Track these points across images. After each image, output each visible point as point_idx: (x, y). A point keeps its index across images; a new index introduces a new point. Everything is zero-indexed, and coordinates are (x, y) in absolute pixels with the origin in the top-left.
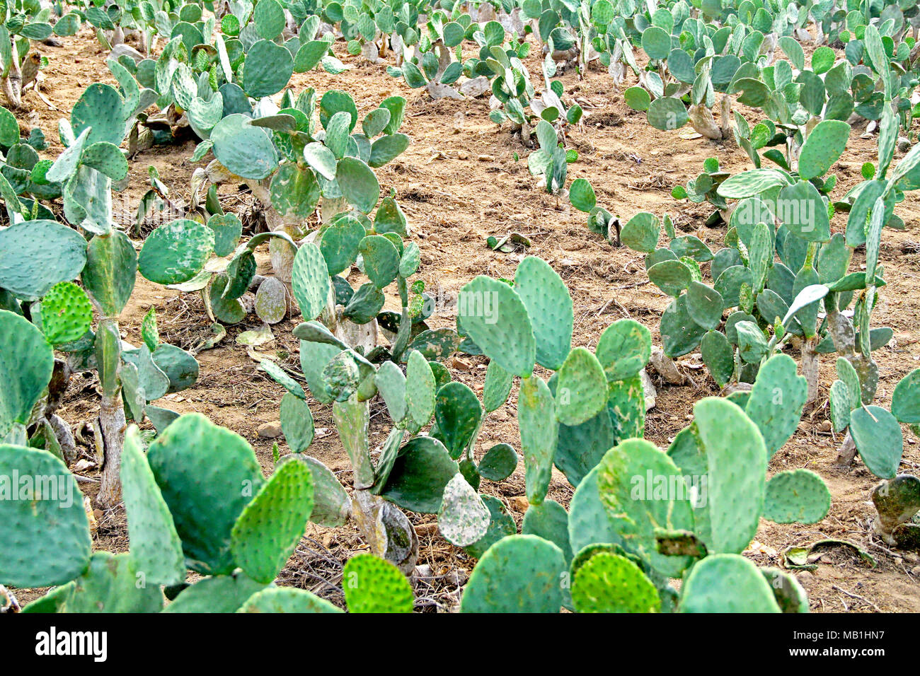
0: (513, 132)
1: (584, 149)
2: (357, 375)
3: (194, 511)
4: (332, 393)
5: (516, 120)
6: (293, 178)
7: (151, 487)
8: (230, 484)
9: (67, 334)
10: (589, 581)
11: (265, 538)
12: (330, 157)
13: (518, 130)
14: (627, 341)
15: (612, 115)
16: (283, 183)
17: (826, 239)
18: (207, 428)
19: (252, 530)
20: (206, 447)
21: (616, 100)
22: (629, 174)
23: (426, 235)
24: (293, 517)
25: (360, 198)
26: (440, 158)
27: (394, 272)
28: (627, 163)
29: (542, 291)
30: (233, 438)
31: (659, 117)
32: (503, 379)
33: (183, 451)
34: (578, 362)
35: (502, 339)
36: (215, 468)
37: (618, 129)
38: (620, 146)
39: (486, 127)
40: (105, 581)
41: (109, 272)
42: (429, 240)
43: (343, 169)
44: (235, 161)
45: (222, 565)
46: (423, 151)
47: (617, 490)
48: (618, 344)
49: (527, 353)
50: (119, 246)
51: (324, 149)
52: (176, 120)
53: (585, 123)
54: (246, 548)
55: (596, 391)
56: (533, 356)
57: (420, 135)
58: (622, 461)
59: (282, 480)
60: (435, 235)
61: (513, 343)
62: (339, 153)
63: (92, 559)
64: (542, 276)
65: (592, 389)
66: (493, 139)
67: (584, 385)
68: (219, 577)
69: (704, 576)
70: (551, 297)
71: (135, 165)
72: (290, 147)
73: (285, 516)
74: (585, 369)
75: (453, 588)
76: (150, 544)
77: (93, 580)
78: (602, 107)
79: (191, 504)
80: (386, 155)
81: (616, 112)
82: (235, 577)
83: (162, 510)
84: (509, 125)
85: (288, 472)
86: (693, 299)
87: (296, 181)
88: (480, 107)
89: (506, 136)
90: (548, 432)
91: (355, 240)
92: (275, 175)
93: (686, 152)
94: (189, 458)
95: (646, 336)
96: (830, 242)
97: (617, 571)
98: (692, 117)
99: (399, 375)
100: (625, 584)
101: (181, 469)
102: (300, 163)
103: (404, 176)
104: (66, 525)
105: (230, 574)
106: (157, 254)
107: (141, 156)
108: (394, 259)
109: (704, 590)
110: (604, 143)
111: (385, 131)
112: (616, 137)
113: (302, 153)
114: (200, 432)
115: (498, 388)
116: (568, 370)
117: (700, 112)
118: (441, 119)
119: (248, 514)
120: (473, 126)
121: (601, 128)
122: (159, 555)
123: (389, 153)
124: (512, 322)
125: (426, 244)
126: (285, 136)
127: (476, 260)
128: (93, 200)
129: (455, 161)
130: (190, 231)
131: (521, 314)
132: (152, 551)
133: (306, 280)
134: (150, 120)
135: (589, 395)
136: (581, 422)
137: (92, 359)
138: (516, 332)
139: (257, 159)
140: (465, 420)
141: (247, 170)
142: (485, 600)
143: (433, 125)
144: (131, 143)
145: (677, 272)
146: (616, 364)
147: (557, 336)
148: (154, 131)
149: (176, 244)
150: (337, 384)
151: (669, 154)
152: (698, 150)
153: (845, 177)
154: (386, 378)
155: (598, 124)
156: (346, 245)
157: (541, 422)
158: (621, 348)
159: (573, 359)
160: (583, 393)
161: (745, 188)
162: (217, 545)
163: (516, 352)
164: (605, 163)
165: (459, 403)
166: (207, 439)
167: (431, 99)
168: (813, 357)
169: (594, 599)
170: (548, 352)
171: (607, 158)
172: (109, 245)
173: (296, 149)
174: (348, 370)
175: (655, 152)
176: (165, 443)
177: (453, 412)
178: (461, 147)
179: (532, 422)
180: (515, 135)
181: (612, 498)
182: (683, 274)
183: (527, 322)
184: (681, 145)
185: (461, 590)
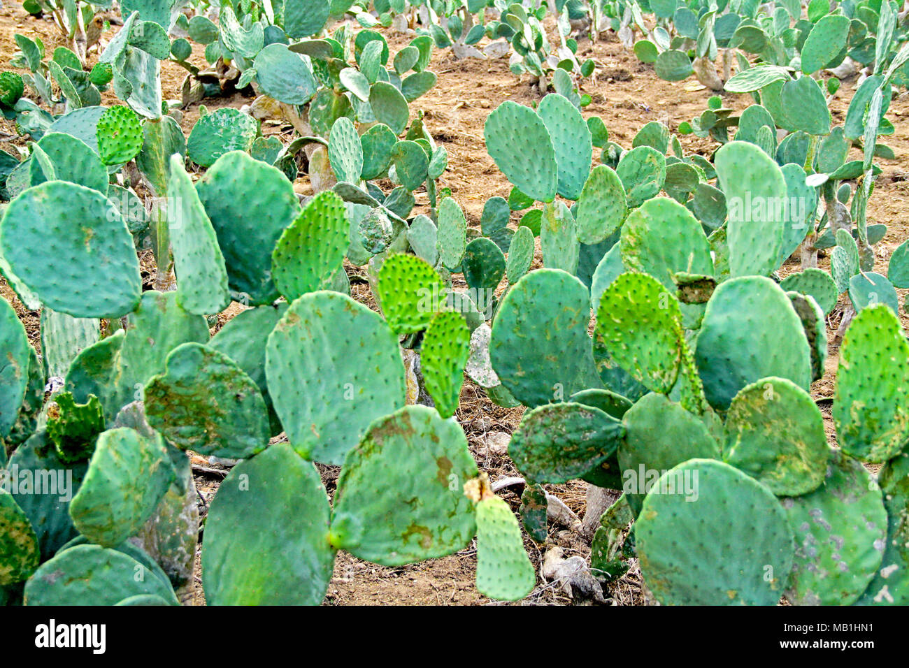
0: (531, 85)
1: (598, 99)
2: (391, 230)
3: (237, 245)
4: (368, 244)
5: (534, 73)
6: (330, 103)
7: (196, 203)
8: (270, 217)
9: (120, 156)
10: (613, 302)
11: (304, 267)
12: (364, 82)
13: (537, 83)
14: (643, 168)
15: (622, 71)
16: (321, 108)
17: (826, 132)
18: (248, 163)
19: (290, 255)
20: (247, 181)
21: (625, 60)
22: (639, 120)
23: (452, 169)
24: (330, 249)
25: (392, 121)
26: (464, 107)
27: (424, 175)
28: (636, 111)
29: (562, 126)
30: (273, 172)
31: (665, 68)
32: (525, 253)
33: (225, 187)
34: (598, 181)
35: (526, 166)
36: (256, 202)
37: (627, 83)
38: (629, 97)
39: (505, 82)
40: (155, 318)
41: (160, 155)
42: (455, 173)
43: (375, 93)
44: (278, 87)
45: (264, 295)
46: (450, 102)
47: (639, 252)
48: (635, 171)
49: (550, 178)
50: (169, 131)
51: (358, 74)
52: (224, 72)
53: (598, 78)
54: (286, 274)
55: (616, 207)
56: (555, 184)
57: (445, 89)
58: (644, 220)
59: (319, 208)
60: (461, 169)
61: (537, 168)
62: (371, 78)
63: (142, 297)
64: (563, 111)
65: (612, 207)
66: (513, 91)
67: (604, 203)
68: (261, 306)
69: (724, 297)
70: (570, 132)
71: (187, 114)
72: (327, 74)
73: (323, 247)
74: (605, 187)
75: (479, 433)
76: (196, 275)
77: (144, 317)
78: (613, 65)
79: (234, 238)
80: (415, 91)
81: (626, 69)
82: (276, 306)
83: (206, 225)
84: (528, 78)
85: (325, 201)
86: (700, 201)
87: (333, 105)
88: (501, 65)
89: (525, 88)
90: (570, 251)
91: (387, 147)
92: (314, 101)
93: (691, 102)
94: (232, 193)
95: (661, 161)
96: (829, 135)
97: (640, 289)
98: (696, 69)
99: (431, 225)
100: (649, 301)
101: (224, 205)
102: (337, 89)
103: (432, 121)
104: (117, 263)
105: (272, 304)
106: (205, 139)
107: (193, 107)
108: (423, 162)
109: (725, 310)
110: (614, 95)
111: (414, 69)
112: (626, 90)
113: (338, 79)
114: (240, 169)
115: (520, 261)
116: (588, 190)
117: (703, 65)
118: (465, 76)
119: (288, 236)
120: (493, 81)
121: (612, 82)
122: (205, 286)
123: (418, 89)
124: (536, 147)
125: (452, 175)
126: (323, 64)
127: (498, 189)
128: (144, 86)
129: (478, 109)
130: (234, 118)
131: (545, 139)
132: (198, 282)
133: (341, 152)
134: (201, 73)
135: (609, 212)
136: (601, 239)
137: (148, 240)
138: (540, 157)
139: (297, 85)
140: (490, 274)
141: (288, 96)
142: (514, 332)
143: (458, 81)
144: (184, 95)
145: (686, 174)
146: (633, 191)
147: (576, 168)
148: (205, 85)
149: (221, 130)
150: (372, 236)
151: (675, 104)
152: (702, 100)
153: (838, 121)
154: (418, 231)
155: (610, 80)
156: (379, 151)
157: (563, 245)
158: (637, 174)
159: (594, 178)
160: (603, 211)
161: (750, 83)
162: (259, 276)
163: (539, 178)
164: (615, 111)
165: (484, 257)
166: (248, 172)
167: (456, 58)
168: (812, 253)
169: (618, 321)
170: (568, 183)
171: (618, 107)
172: (160, 129)
173: (332, 76)
174: (383, 224)
175: (662, 102)
176: (208, 182)
177: (480, 266)
178: (484, 97)
179: (553, 246)
180: (533, 87)
181: (634, 260)
182: (691, 176)
183: (549, 147)
184: (686, 96)
185: (487, 435)
